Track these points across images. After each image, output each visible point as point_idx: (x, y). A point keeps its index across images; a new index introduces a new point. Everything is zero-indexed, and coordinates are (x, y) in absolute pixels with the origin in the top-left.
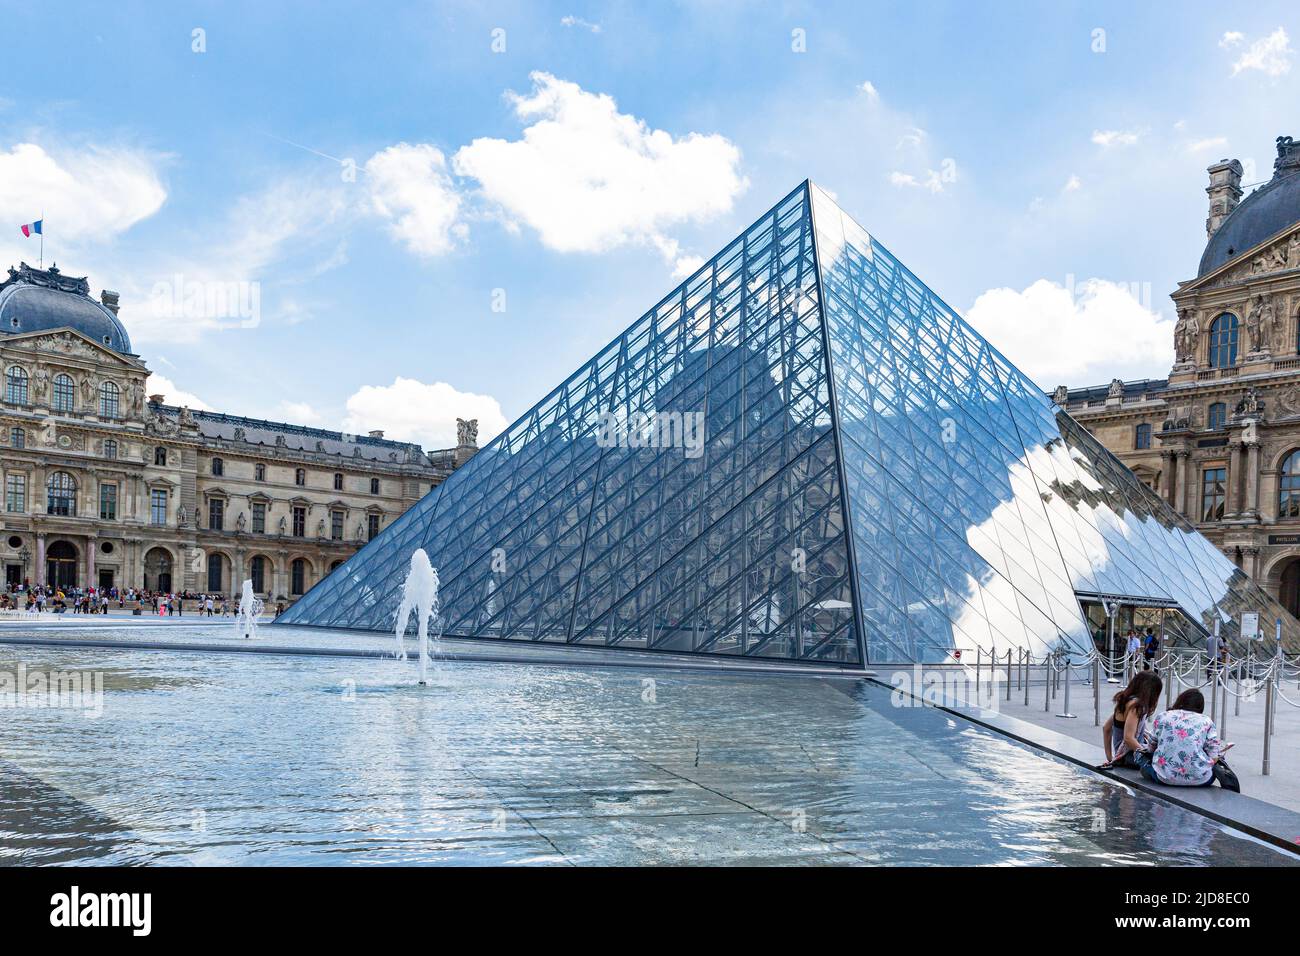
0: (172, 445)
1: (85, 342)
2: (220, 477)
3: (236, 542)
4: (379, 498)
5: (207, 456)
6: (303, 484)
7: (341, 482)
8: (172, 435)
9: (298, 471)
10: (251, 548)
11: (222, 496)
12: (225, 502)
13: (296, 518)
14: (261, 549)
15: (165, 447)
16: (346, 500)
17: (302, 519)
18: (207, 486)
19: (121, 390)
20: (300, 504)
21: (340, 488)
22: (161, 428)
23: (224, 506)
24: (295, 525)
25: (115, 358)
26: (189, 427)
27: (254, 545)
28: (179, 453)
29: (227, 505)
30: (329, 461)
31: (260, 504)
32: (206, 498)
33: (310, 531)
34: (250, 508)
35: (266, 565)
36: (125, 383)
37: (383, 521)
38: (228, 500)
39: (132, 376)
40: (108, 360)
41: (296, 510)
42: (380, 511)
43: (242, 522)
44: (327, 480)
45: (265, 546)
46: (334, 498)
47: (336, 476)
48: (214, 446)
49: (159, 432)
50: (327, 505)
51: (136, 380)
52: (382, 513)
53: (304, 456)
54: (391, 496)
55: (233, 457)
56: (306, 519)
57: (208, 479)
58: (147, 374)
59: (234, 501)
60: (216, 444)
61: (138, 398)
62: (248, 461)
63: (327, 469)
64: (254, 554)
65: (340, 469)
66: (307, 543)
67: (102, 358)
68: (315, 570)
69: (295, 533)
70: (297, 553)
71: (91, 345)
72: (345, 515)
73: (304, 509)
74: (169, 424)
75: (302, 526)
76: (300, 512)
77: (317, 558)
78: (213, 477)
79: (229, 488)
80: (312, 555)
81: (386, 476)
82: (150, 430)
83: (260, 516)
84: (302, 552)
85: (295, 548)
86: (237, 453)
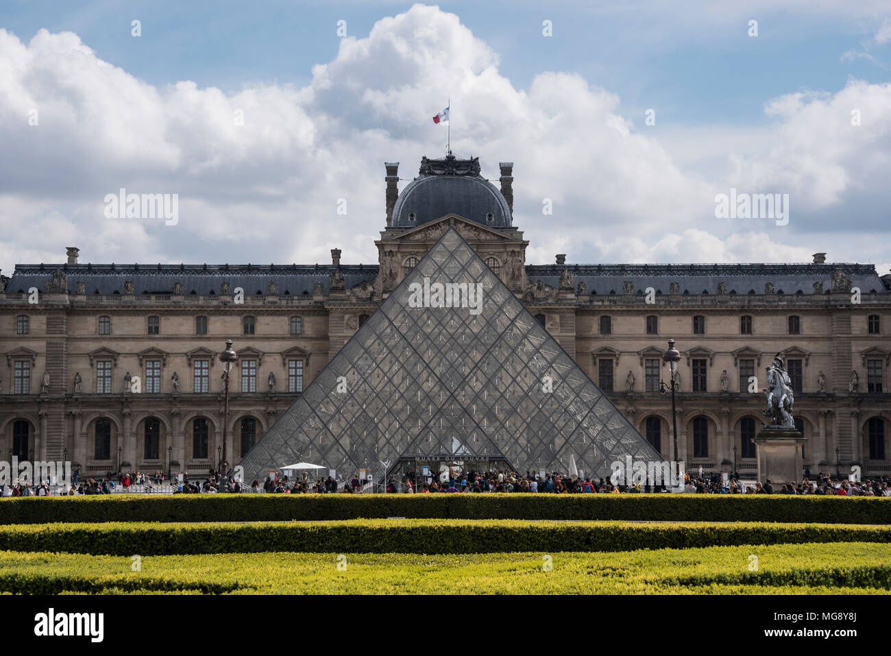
0: (551, 311)
1: (467, 225)
2: (608, 336)
3: (626, 403)
4: (803, 339)
5: (594, 316)
6: (703, 332)
7: (750, 325)
8: (550, 301)
9: (695, 318)
10: (642, 408)
11: (611, 355)
12: (614, 361)
13: (695, 371)
14: (654, 408)
15: (544, 313)
16: (756, 345)
17: (704, 371)
18: (595, 346)
19: (501, 264)
20: (699, 355)
21: (749, 331)
22: (540, 295)
23: (614, 365)
24: (695, 379)
25: (494, 234)
26: (567, 289)
27: (645, 405)
28: (557, 318)
29: (617, 364)
30: (732, 303)
31: (652, 358)
32: (595, 359)
33: (713, 384)
34: (642, 365)
35: (662, 425)
36: (505, 256)
37: (807, 365)
38: (618, 359)
39: (510, 249)
40: (488, 238)
41: (695, 362)
42: (802, 354)
43: (631, 380)
44: (732, 325)
45: (658, 405)
46: (740, 344)
47: (743, 318)
48: (600, 303)
49: (539, 300)
50: (732, 353)
51: (513, 251)
52: (804, 356)
53: (702, 301)
54: (817, 334)
55: (621, 313)
56: (708, 372)
57: (595, 338)
58: (525, 244)
59: (625, 360)
60: (603, 301)
61: (516, 270)
62: (638, 315)
63: (731, 312)
64: (646, 414)
65: (746, 311)
66: (707, 398)
67: (483, 236)
68: (719, 428)
69: (695, 388)
70: (696, 410)
71: (472, 226)
72: (756, 361)
73: (705, 361)
74: (547, 289)
75: (704, 380)
76: (700, 364)
77: (720, 415)
78: (601, 336)
79: (618, 346)
80: (713, 411)
81: (808, 312)
82: (529, 299)
83: (655, 372)
84: (701, 409)
85: (692, 405)
86: (624, 308)
